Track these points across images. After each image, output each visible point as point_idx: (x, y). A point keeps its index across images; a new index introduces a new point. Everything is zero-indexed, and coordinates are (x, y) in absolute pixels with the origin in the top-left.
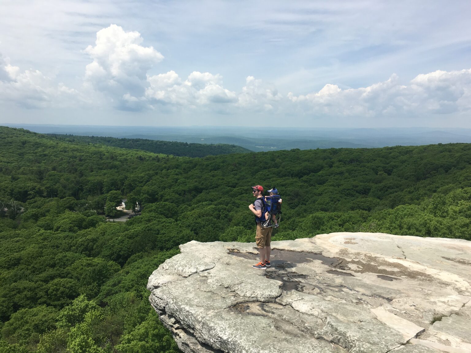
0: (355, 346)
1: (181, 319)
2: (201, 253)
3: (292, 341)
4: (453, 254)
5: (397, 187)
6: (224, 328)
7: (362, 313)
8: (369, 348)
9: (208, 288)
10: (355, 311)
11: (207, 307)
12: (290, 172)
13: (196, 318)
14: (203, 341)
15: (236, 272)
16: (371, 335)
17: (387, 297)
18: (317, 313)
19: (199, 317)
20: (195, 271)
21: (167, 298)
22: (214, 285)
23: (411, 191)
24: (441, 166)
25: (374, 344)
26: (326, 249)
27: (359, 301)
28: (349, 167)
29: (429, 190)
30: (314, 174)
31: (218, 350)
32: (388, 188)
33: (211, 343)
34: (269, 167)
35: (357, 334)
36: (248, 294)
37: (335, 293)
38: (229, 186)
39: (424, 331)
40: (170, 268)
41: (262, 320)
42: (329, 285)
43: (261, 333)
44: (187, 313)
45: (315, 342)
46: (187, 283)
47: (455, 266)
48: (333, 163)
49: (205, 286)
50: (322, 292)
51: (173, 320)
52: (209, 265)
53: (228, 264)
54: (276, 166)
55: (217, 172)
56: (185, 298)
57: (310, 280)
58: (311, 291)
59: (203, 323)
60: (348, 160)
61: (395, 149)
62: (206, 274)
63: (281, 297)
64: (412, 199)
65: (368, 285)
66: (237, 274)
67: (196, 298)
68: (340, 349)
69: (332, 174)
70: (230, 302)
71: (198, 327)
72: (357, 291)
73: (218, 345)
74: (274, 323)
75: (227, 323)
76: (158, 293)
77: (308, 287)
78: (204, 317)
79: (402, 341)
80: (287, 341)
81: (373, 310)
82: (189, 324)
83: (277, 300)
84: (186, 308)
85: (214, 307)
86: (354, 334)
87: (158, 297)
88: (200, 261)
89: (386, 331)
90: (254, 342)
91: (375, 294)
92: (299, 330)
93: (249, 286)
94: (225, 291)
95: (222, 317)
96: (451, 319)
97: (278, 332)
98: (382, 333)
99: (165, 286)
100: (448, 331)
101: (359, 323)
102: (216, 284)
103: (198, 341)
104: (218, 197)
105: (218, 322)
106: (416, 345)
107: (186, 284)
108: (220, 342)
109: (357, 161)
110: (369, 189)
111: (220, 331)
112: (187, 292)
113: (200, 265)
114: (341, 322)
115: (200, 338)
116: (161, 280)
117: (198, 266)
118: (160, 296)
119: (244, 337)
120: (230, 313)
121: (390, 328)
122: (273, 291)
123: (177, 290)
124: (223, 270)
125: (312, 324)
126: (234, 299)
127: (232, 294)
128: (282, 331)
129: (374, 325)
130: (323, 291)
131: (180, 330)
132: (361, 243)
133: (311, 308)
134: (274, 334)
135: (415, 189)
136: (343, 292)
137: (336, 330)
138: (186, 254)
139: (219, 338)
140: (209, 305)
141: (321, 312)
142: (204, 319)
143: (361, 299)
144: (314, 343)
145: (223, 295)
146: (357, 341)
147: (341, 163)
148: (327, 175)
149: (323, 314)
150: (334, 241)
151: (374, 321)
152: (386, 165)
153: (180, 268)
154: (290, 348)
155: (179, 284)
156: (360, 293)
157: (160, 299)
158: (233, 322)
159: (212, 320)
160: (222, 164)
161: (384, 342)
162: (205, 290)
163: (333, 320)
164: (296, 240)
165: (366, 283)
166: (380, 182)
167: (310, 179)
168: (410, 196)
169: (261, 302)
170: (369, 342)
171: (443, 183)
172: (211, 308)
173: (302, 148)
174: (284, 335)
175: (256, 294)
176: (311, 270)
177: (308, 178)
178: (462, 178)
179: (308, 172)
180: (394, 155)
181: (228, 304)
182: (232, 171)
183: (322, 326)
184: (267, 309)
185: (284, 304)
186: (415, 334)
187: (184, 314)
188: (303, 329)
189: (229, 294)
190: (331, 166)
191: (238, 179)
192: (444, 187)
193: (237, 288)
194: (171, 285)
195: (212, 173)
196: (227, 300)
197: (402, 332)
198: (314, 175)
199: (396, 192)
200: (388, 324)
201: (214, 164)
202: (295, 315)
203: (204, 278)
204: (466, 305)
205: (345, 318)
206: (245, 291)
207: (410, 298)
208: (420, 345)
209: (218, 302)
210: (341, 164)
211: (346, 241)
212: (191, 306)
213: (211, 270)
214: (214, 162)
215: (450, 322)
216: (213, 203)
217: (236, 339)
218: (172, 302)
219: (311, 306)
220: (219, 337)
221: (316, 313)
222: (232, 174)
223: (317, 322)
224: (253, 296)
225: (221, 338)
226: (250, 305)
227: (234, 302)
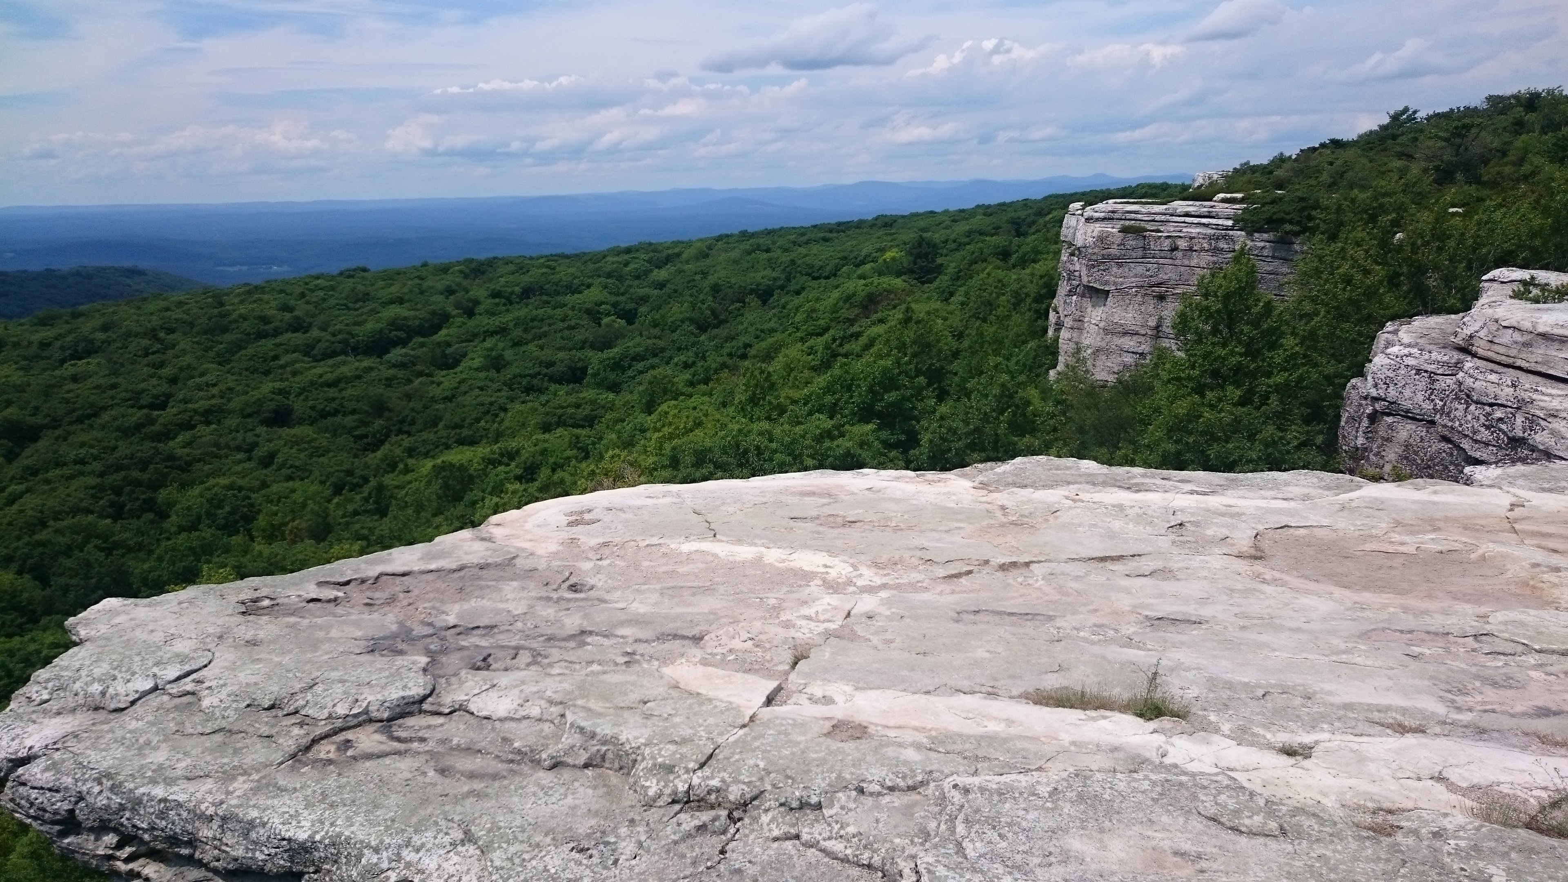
0: (644, 759)
1: (142, 829)
2: (152, 631)
3: (489, 790)
4: (811, 506)
5: (655, 355)
6: (292, 812)
7: (645, 682)
8: (674, 753)
9: (210, 724)
10: (627, 682)
11: (224, 773)
12: (345, 342)
13: (194, 812)
14: (230, 866)
15: (286, 660)
16: (675, 726)
17: (690, 635)
18: (539, 711)
19: (206, 804)
20: (149, 685)
21: (77, 781)
22: (226, 709)
23: (690, 361)
24: (752, 292)
25: (684, 741)
26: (523, 550)
27: (631, 660)
28: (521, 312)
29: (730, 355)
30: (422, 340)
31: (286, 873)
32: (634, 359)
33: (260, 863)
34: (277, 333)
35: (643, 730)
36: (341, 710)
37: (571, 653)
38: (141, 408)
39: (779, 689)
40: (55, 696)
41: (398, 765)
42: (550, 639)
43: (404, 795)
44: (162, 805)
45: (546, 778)
46: (134, 725)
47: (818, 533)
48: (477, 302)
49: (197, 719)
50: (540, 659)
51: (111, 839)
52: (193, 658)
53: (255, 645)
54: (298, 326)
55: (88, 363)
56: (142, 767)
57: (501, 636)
58: (509, 662)
59: (224, 819)
60: (517, 289)
61: (637, 250)
62: (189, 687)
63: (434, 696)
64: (691, 384)
65: (643, 615)
66: (292, 666)
67: (178, 760)
68: (608, 776)
69: (475, 335)
70: (290, 742)
71: (206, 832)
72: (622, 637)
73: (282, 862)
74: (432, 764)
75: (297, 797)
76: (39, 776)
77: (500, 654)
78: (222, 803)
79: (740, 721)
80: (478, 795)
81: (668, 671)
82: (175, 833)
83: (425, 706)
84: (153, 793)
85: (245, 767)
86: (635, 733)
87: (42, 788)
88: (160, 653)
89: (704, 708)
90: (389, 823)
91: (663, 634)
92: (503, 761)
93: (338, 689)
94: (265, 716)
95: (279, 789)
96: (828, 649)
97: (447, 781)
98: (695, 714)
99: (58, 749)
100: (826, 676)
101: (641, 706)
102: (234, 705)
103: (216, 871)
104: (104, 448)
105: (269, 802)
106: (769, 720)
107: (130, 727)
108: (286, 851)
109: (542, 291)
110: (584, 370)
111: (283, 824)
112: (140, 749)
113: (162, 666)
114: (600, 715)
115: (218, 860)
116: (36, 737)
117: (155, 670)
118: (48, 782)
119: (360, 819)
120: (298, 771)
121: (710, 700)
122: (410, 685)
123: (104, 753)
124: (244, 664)
125: (532, 740)
126: (302, 732)
127: (293, 721)
128: (458, 776)
129: (676, 703)
130: (540, 654)
131: (142, 861)
132: (608, 517)
133: (520, 701)
134: (439, 787)
135: (697, 355)
136: (589, 647)
137: (593, 736)
138: (103, 642)
139: (285, 842)
140: (226, 767)
141: (547, 705)
142: (224, 806)
143: (634, 653)
144: (544, 782)
145: (265, 730)
146: (646, 745)
147: (497, 300)
148: (462, 342)
149: (553, 709)
150: (539, 526)
151: (675, 693)
152: (620, 298)
153: (96, 688)
154: (488, 808)
155: (108, 732)
156: (630, 640)
157: (50, 790)
158: (314, 792)
159: (251, 803)
160: (101, 336)
161: (703, 734)
162: (200, 729)
163: (581, 714)
164: (438, 539)
165: (639, 614)
166: (610, 347)
167: (413, 356)
168: (687, 376)
169: (381, 721)
170: (671, 742)
171: (758, 333)
172: (235, 772)
173: (376, 263)
174: (465, 783)
175: (364, 705)
176: (498, 612)
177: (406, 355)
178: (800, 317)
179: (404, 335)
180: (636, 269)
181: (287, 749)
182: (146, 355)
183: (557, 738)
184: (403, 734)
185: (447, 711)
186: (764, 699)
187: (152, 810)
188: (510, 756)
189: (284, 723)
190: (470, 313)
191: (173, 381)
192: (763, 345)
193: (301, 702)
194: (79, 742)
195: (69, 369)
196: (281, 741)
197: (736, 700)
198: (422, 345)
199: (653, 367)
200: (703, 691)
201: (69, 338)
202: (482, 729)
203: (184, 700)
204: (852, 613)
205: (607, 705)
206: (330, 704)
207: (741, 625)
208: (777, 718)
209: (256, 752)
210: (497, 305)
211: (571, 519)
212: (169, 782)
213: (204, 672)
214: (70, 332)
215: (827, 654)
216: (88, 468)
217: (337, 829)
218: (97, 789)
219: (519, 698)
220: (284, 839)
221: (535, 712)
222: (148, 365)
223: (542, 730)
224: (355, 711)
225: (289, 840)
226: (349, 735)
227: (304, 741)
